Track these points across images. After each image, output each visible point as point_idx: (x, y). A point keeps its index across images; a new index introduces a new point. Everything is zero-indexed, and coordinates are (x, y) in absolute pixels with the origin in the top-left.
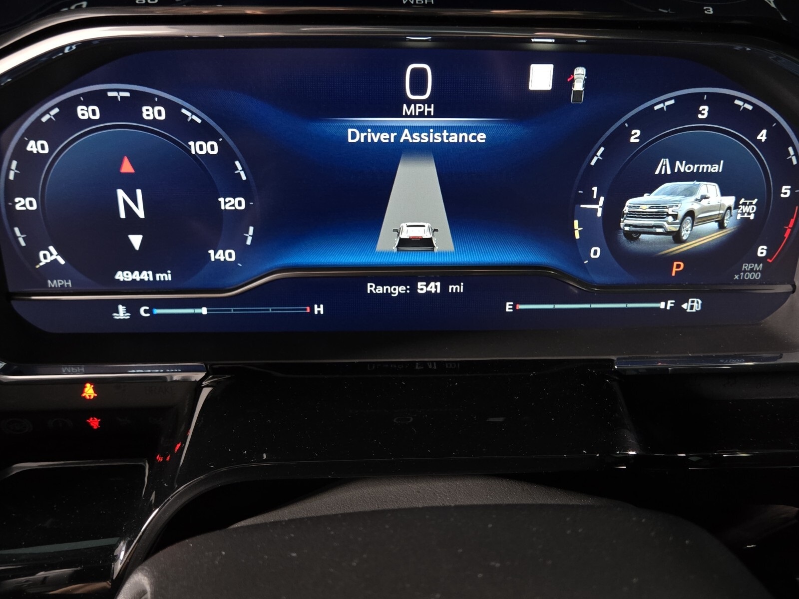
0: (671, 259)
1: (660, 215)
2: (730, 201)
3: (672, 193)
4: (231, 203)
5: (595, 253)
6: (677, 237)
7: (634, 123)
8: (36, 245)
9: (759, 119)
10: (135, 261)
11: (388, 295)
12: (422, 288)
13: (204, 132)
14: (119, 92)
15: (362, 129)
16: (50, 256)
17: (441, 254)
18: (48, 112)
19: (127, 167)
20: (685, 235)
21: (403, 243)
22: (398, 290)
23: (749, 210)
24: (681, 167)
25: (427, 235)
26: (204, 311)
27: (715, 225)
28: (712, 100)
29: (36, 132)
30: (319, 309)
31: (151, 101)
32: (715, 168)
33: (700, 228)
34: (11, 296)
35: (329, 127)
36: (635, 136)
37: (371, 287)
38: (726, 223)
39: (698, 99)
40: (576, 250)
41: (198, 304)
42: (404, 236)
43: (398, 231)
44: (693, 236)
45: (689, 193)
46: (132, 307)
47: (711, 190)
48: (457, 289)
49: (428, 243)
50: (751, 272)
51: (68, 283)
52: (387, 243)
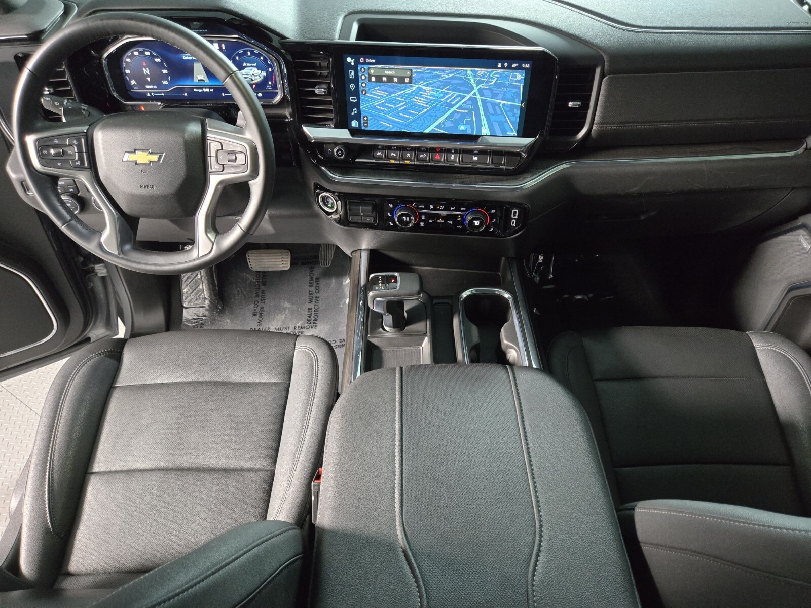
0: (252, 84)
1: (247, 75)
2: (260, 72)
3: (248, 70)
4: (165, 72)
6: (252, 80)
7: (236, 55)
8: (131, 79)
9: (259, 55)
10: (149, 83)
12: (205, 90)
13: (157, 57)
14: (141, 50)
15: (186, 56)
16: (133, 82)
17: (207, 83)
18: (129, 53)
19: (145, 64)
20: (253, 79)
21: (199, 80)
22: (200, 91)
23: (264, 74)
24: (248, 64)
25: (203, 79)
26: (163, 94)
27: (258, 77)
28: (250, 51)
29: (128, 57)
30: (186, 94)
31: (147, 51)
32: (255, 65)
33: (256, 77)
34: (127, 91)
35: (179, 56)
36: (237, 58)
37: (195, 90)
38: (261, 76)
39: (247, 51)
41: (161, 93)
43: (197, 78)
44: (255, 79)
45: (251, 70)
46: (150, 93)
47: (255, 69)
48: (212, 90)
49: (204, 80)
50: (269, 87)
51: (138, 88)
52: (196, 80)
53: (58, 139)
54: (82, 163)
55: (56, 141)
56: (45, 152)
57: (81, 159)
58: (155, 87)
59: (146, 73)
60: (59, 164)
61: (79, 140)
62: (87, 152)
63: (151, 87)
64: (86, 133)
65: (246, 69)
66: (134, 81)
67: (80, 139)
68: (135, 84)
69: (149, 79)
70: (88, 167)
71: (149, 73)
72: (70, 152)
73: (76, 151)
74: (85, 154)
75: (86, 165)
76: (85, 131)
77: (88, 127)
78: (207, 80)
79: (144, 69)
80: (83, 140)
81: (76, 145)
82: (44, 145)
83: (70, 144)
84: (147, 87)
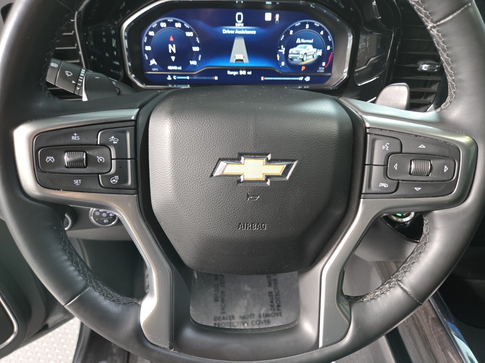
0: (301, 66)
1: (298, 54)
2: (315, 50)
3: (301, 48)
4: (196, 49)
5: (283, 64)
6: (303, 60)
7: (291, 29)
8: (150, 59)
9: (319, 29)
10: (173, 64)
11: (233, 75)
12: (241, 73)
13: (189, 30)
14: (170, 20)
15: (226, 30)
16: (153, 62)
17: (246, 63)
18: (154, 25)
19: (172, 39)
20: (305, 59)
21: (236, 60)
22: (235, 73)
23: (320, 53)
24: (303, 41)
25: (242, 58)
26: (188, 78)
27: (311, 57)
28: (309, 23)
29: (152, 29)
30: (216, 78)
31: (177, 22)
32: (311, 41)
33: (309, 57)
34: (145, 71)
35: (218, 29)
36: (291, 32)
37: (229, 73)
38: (314, 56)
39: (306, 23)
40: (278, 63)
41: (186, 75)
42: (237, 58)
43: (235, 57)
44: (307, 60)
45: (305, 48)
46: (172, 76)
47: (310, 47)
48: (250, 73)
49: (242, 60)
50: (321, 70)
51: (157, 70)
52: (232, 60)
53: (79, 133)
54: (123, 179)
55: (75, 138)
56: (50, 159)
57: (121, 172)
58: (180, 68)
59: (172, 50)
60: (77, 182)
61: (121, 135)
62: (134, 159)
63: (175, 68)
64: (136, 121)
65: (299, 46)
66: (154, 60)
67: (124, 132)
68: (154, 64)
69: (173, 58)
70: (133, 187)
71: (174, 51)
72: (100, 159)
73: (114, 156)
74: (129, 161)
75: (130, 183)
76: (133, 118)
77: (138, 110)
78: (246, 61)
79: (170, 46)
80: (128, 135)
81: (115, 145)
82: (49, 144)
83: (103, 142)
84: (170, 68)
